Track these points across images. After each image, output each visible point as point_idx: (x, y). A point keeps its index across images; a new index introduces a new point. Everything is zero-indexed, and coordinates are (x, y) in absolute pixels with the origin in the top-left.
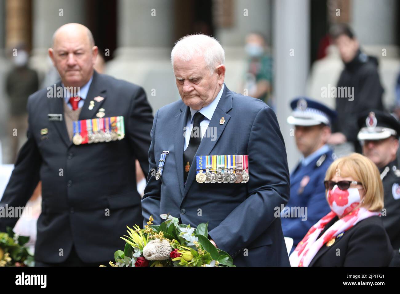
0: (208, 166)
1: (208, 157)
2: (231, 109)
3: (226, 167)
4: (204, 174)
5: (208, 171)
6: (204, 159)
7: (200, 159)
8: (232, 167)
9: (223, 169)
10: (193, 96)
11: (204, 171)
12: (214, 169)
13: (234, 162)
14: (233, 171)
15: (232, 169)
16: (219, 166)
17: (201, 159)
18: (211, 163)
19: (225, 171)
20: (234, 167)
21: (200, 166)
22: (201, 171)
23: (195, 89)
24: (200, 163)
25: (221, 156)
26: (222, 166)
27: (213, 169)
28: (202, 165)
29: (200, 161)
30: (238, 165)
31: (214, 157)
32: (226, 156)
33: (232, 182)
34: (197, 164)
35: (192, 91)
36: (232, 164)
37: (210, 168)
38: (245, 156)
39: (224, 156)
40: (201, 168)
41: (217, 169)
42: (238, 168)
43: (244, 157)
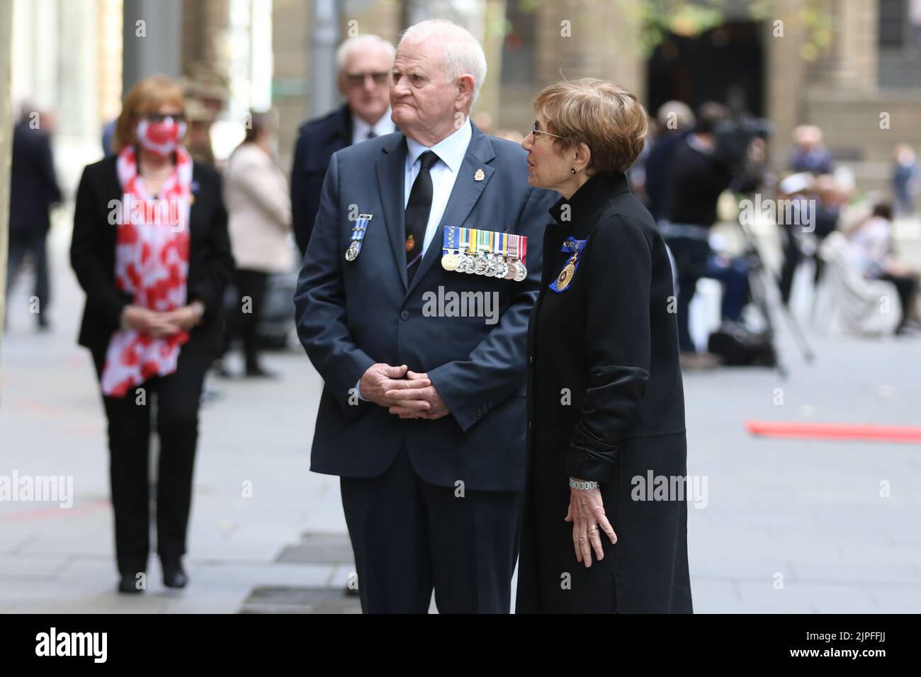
0: (463, 244)
1: (463, 230)
2: (494, 159)
3: (491, 251)
4: (456, 256)
5: (462, 252)
6: (457, 232)
7: (449, 232)
8: (501, 252)
9: (487, 252)
10: (406, 105)
11: (456, 252)
12: (473, 250)
13: (505, 243)
14: (502, 258)
15: (501, 254)
16: (480, 247)
17: (452, 231)
18: (467, 241)
19: (490, 257)
20: (504, 252)
21: (449, 243)
22: (451, 252)
23: (412, 95)
24: (450, 239)
25: (485, 232)
26: (487, 248)
27: (471, 250)
28: (452, 242)
29: (450, 234)
30: (510, 251)
31: (473, 232)
32: (492, 233)
33: (499, 276)
34: (445, 240)
35: (406, 95)
36: (501, 248)
37: (467, 248)
38: (522, 237)
39: (488, 232)
40: (452, 246)
41: (478, 251)
42: (511, 255)
43: (520, 238)
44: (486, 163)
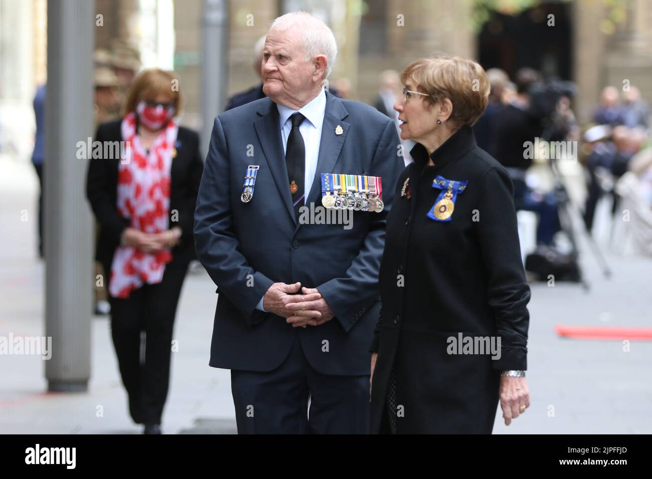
0: (336, 187)
1: (335, 176)
3: (357, 191)
4: (332, 197)
5: (336, 193)
6: (331, 178)
7: (325, 178)
8: (364, 191)
9: (354, 192)
10: (274, 80)
11: (332, 193)
12: (344, 191)
13: (366, 184)
14: (365, 195)
15: (364, 192)
16: (349, 188)
17: (327, 177)
18: (339, 184)
19: (357, 195)
20: (366, 191)
21: (326, 187)
22: (328, 193)
23: (279, 70)
24: (326, 183)
25: (351, 175)
26: (354, 188)
27: (342, 191)
28: (328, 186)
29: (326, 180)
30: (370, 189)
31: (343, 176)
32: (356, 176)
33: (364, 210)
34: (323, 184)
35: (274, 71)
36: (363, 188)
37: (339, 190)
38: (378, 178)
39: (353, 176)
40: (328, 189)
41: (347, 192)
42: (371, 193)
43: (376, 179)
44: (342, 120)
